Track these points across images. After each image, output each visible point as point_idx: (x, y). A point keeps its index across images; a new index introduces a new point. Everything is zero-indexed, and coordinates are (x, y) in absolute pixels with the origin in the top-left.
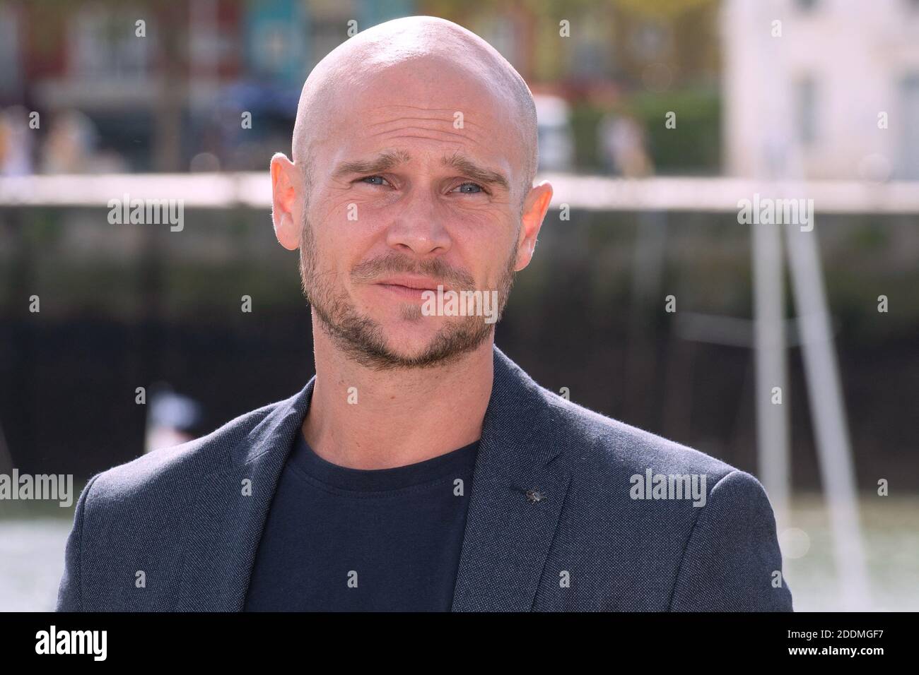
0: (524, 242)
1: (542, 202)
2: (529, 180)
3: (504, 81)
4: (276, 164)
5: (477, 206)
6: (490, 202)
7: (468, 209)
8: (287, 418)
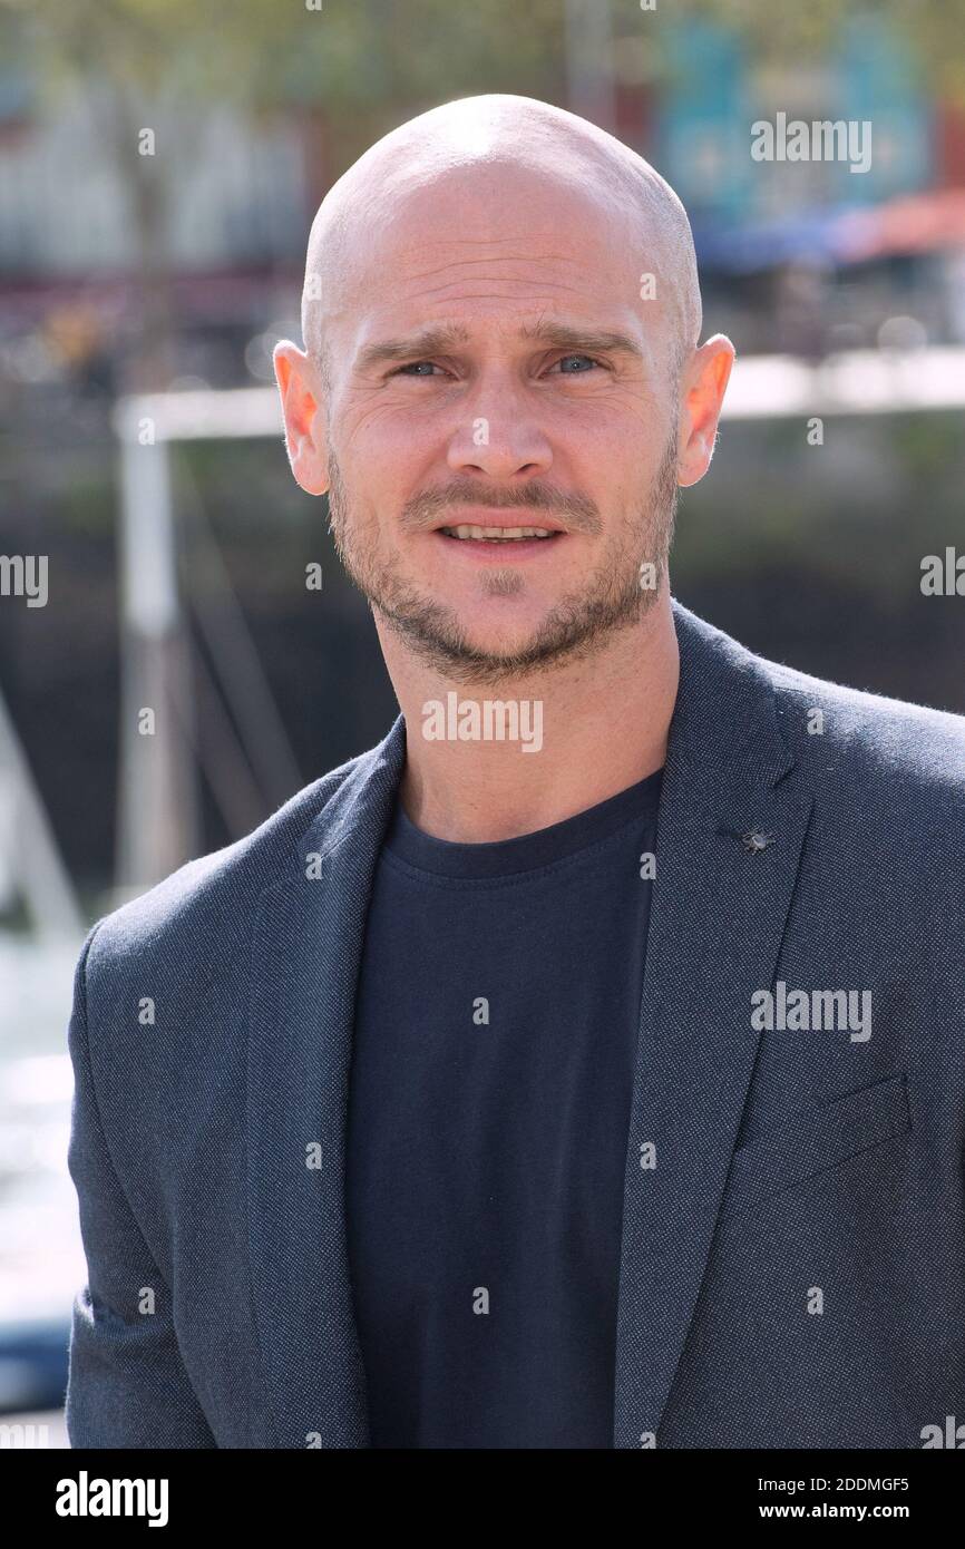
0: (692, 440)
1: (719, 371)
2: (686, 338)
3: (620, 182)
4: (282, 360)
5: (597, 389)
6: (615, 381)
7: (579, 397)
8: (374, 775)
